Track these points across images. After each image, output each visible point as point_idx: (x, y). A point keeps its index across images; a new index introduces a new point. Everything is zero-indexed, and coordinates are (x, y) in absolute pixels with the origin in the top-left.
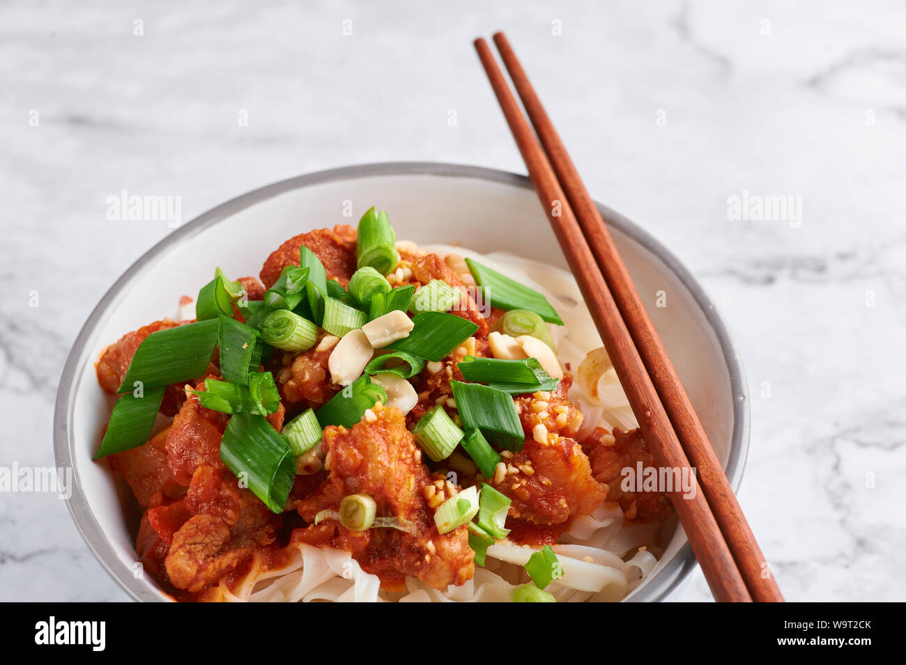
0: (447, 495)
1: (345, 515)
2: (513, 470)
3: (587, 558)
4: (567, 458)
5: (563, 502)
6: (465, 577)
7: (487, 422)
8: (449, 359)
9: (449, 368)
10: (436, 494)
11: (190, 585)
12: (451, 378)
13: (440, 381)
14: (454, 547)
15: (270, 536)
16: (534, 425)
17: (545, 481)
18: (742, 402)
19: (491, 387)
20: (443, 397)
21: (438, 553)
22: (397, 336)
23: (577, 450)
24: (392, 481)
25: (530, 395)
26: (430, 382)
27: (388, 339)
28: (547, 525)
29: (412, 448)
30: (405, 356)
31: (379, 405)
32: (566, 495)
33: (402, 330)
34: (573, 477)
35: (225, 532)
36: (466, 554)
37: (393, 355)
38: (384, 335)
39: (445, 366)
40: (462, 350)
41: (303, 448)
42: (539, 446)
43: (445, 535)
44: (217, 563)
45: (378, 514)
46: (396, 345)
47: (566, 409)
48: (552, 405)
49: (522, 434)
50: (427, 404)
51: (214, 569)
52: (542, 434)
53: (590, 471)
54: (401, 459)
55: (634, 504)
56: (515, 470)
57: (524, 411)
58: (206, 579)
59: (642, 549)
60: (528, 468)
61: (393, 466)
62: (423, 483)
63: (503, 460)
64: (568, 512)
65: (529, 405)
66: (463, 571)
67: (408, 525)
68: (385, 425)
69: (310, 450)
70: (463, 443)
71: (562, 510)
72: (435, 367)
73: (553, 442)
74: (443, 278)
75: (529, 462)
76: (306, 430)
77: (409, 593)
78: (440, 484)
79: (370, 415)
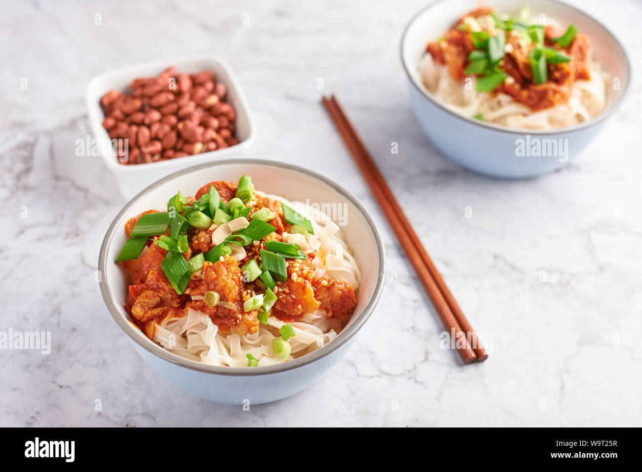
0: (251, 296)
1: (206, 299)
2: (281, 290)
3: (306, 330)
4: (304, 288)
5: (300, 306)
6: (254, 331)
7: (273, 269)
8: (263, 240)
9: (262, 244)
10: (247, 295)
11: (141, 319)
12: (262, 248)
13: (257, 249)
14: (250, 318)
15: (178, 303)
16: (292, 273)
17: (293, 297)
18: (382, 275)
19: (278, 254)
20: (258, 256)
21: (242, 320)
22: (242, 227)
23: (309, 285)
24: (227, 287)
25: (293, 260)
26: (253, 249)
27: (238, 229)
28: (291, 315)
29: (239, 274)
30: (243, 237)
31: (227, 255)
32: (302, 304)
33: (244, 225)
34: (306, 297)
35: (158, 299)
36: (255, 321)
37: (238, 236)
38: (236, 227)
39: (261, 243)
40: (268, 237)
41: (195, 269)
42: (293, 282)
43: (247, 312)
44: (153, 311)
45: (221, 300)
46: (241, 231)
47: (307, 268)
48: (301, 265)
49: (286, 276)
50: (250, 258)
51: (152, 314)
52: (295, 276)
53: (314, 295)
54: (233, 279)
55: (331, 311)
56: (282, 290)
57: (289, 266)
58: (148, 317)
59: (332, 330)
60: (287, 290)
61: (230, 281)
62: (242, 290)
63: (277, 285)
64: (301, 311)
65: (292, 264)
66: (253, 329)
67: (233, 306)
68: (228, 264)
69: (198, 270)
70: (261, 276)
71: (298, 310)
72: (256, 243)
73: (298, 281)
74: (269, 208)
75: (288, 288)
76: (198, 262)
77: (231, 334)
78: (249, 291)
79: (222, 259)
